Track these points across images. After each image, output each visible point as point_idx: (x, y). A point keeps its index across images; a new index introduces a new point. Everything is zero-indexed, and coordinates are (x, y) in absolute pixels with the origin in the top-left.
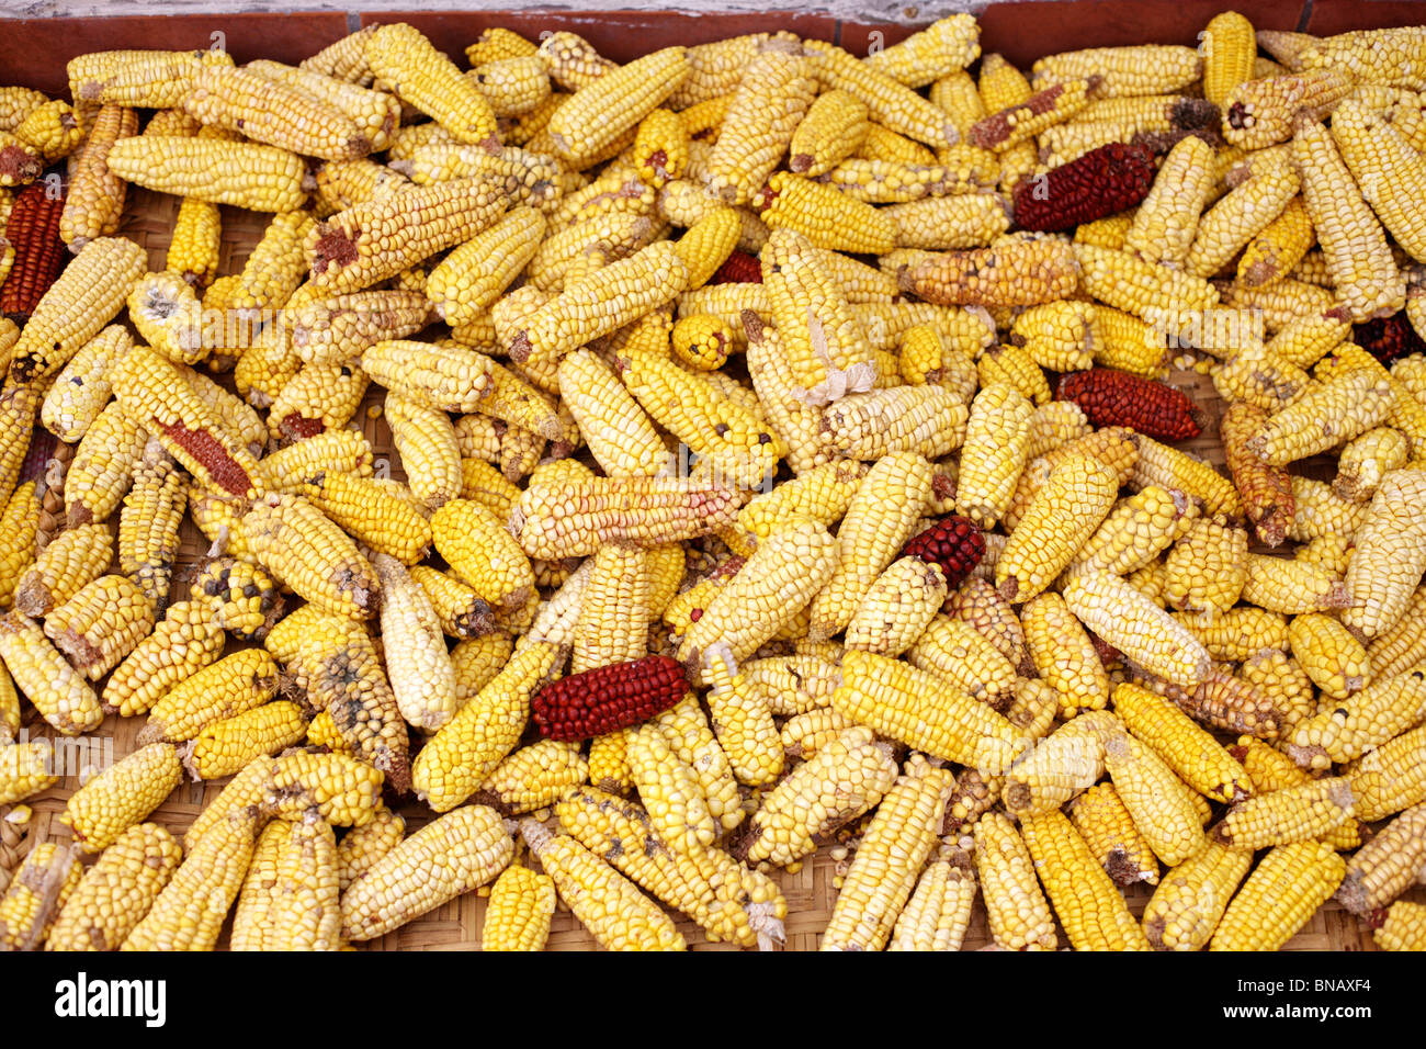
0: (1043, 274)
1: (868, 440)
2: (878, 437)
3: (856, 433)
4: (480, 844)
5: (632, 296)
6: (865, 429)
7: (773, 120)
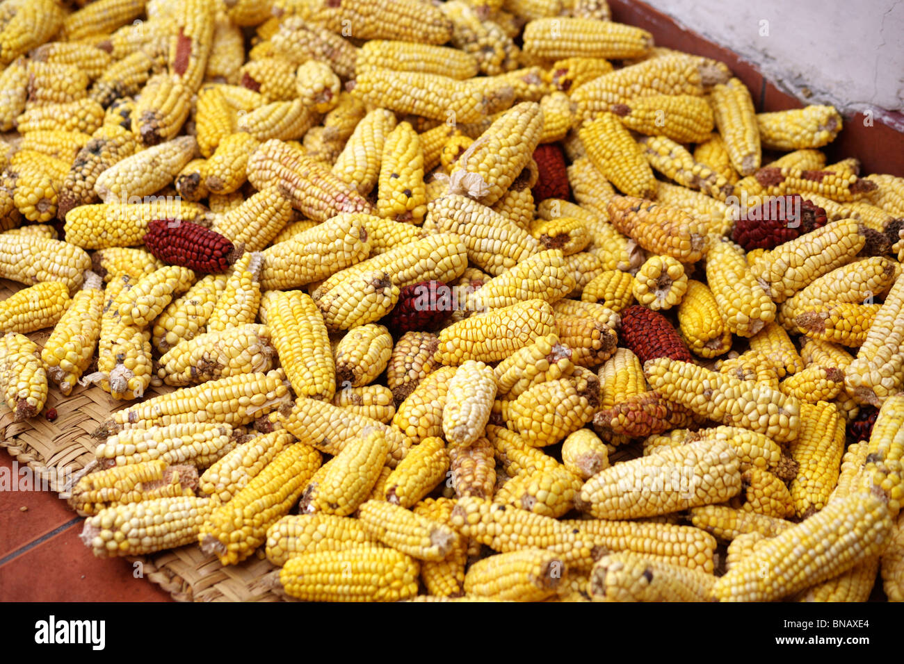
0: (666, 228)
1: (449, 221)
2: (455, 224)
3: (444, 212)
4: (58, 259)
5: (432, 96)
6: (451, 213)
7: (636, 83)
